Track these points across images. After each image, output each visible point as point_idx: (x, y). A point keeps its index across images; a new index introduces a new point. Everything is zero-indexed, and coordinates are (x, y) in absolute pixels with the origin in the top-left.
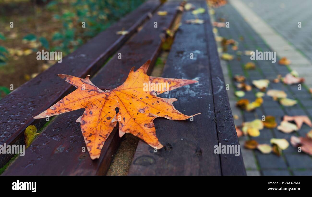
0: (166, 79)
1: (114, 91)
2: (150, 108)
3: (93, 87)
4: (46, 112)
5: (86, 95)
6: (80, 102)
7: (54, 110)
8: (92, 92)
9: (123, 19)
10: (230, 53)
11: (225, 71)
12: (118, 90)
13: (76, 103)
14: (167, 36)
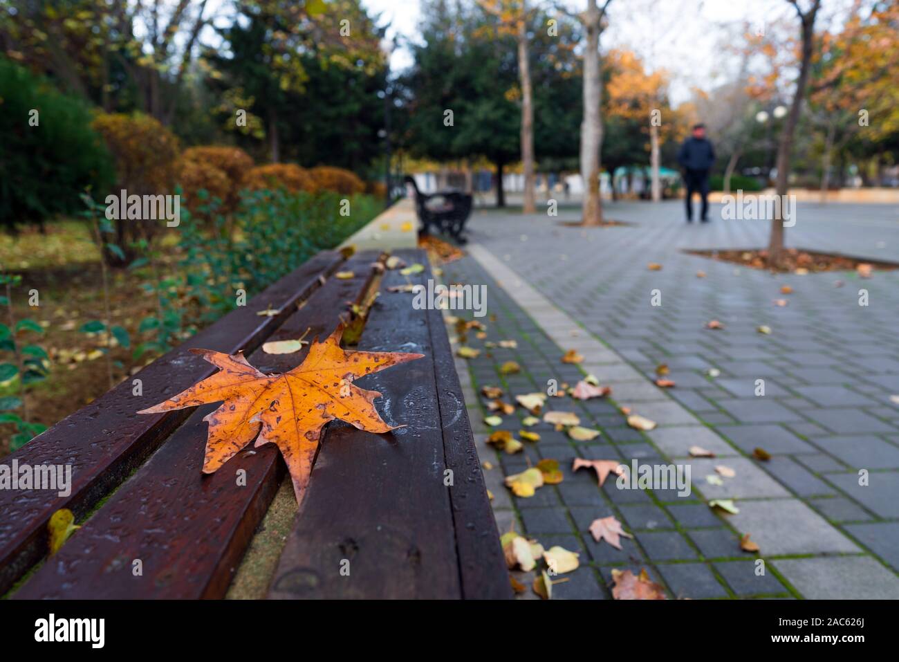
0: (371, 353)
1: (286, 376)
2: (336, 404)
3: (250, 369)
4: (163, 404)
5: (237, 380)
6: (220, 392)
7: (176, 402)
8: (246, 376)
9: (272, 288)
10: (472, 346)
11: (465, 379)
12: (291, 375)
13: (214, 393)
14: (354, 316)
